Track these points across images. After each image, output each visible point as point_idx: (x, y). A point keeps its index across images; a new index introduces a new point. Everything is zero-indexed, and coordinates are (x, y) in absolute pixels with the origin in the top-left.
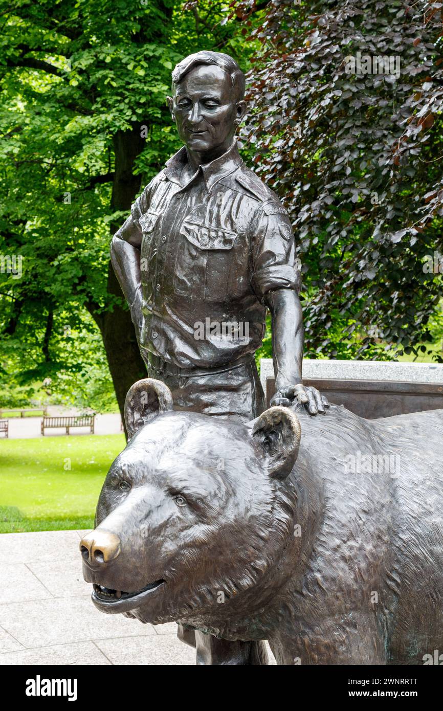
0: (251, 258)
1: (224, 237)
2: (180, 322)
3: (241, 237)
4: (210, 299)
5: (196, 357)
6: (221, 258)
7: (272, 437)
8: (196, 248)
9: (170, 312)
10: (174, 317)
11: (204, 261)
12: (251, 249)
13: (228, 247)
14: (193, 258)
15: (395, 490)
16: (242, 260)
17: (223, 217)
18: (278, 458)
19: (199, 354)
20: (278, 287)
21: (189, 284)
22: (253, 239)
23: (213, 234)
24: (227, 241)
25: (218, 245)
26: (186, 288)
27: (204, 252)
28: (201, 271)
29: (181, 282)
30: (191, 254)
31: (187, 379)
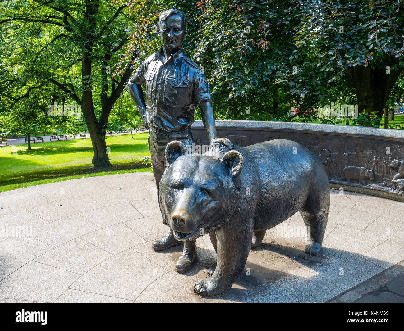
0: (194, 91)
1: (183, 82)
2: (167, 115)
3: (190, 82)
4: (178, 106)
5: (173, 128)
6: (183, 90)
8: (173, 87)
9: (162, 111)
10: (164, 113)
11: (176, 92)
12: (194, 87)
13: (185, 86)
14: (172, 90)
15: (259, 174)
16: (190, 91)
17: (182, 74)
19: (174, 126)
20: (204, 101)
21: (170, 100)
22: (194, 83)
23: (179, 81)
24: (184, 84)
25: (181, 85)
26: (169, 102)
27: (176, 88)
28: (175, 95)
29: (167, 99)
30: (171, 89)
31: (169, 135)
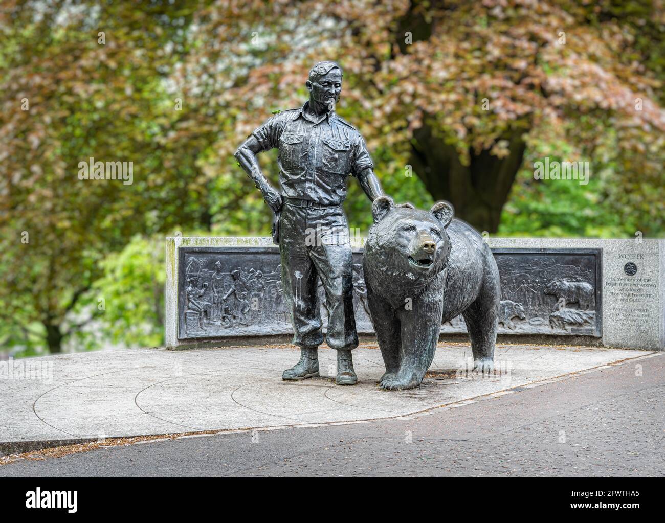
0: (355, 155)
1: (344, 145)
2: (324, 184)
3: (351, 146)
4: (339, 173)
5: (332, 200)
6: (343, 154)
7: (439, 214)
8: (333, 149)
9: (318, 179)
10: (321, 182)
11: (336, 156)
12: (355, 151)
13: (348, 149)
14: (332, 154)
16: (351, 155)
17: (342, 136)
18: (446, 220)
19: (332, 198)
21: (330, 166)
22: (355, 147)
23: (339, 144)
24: (345, 147)
25: (342, 148)
26: (329, 168)
27: (336, 151)
28: (335, 160)
29: (326, 165)
30: (330, 153)
31: (325, 210)
